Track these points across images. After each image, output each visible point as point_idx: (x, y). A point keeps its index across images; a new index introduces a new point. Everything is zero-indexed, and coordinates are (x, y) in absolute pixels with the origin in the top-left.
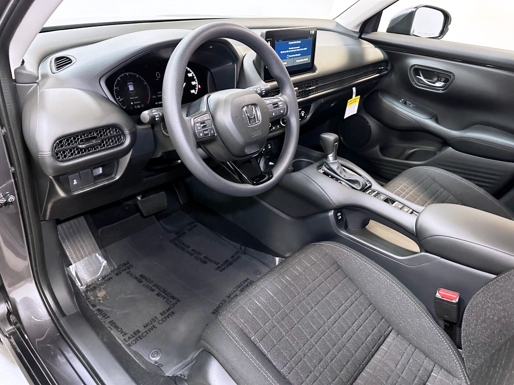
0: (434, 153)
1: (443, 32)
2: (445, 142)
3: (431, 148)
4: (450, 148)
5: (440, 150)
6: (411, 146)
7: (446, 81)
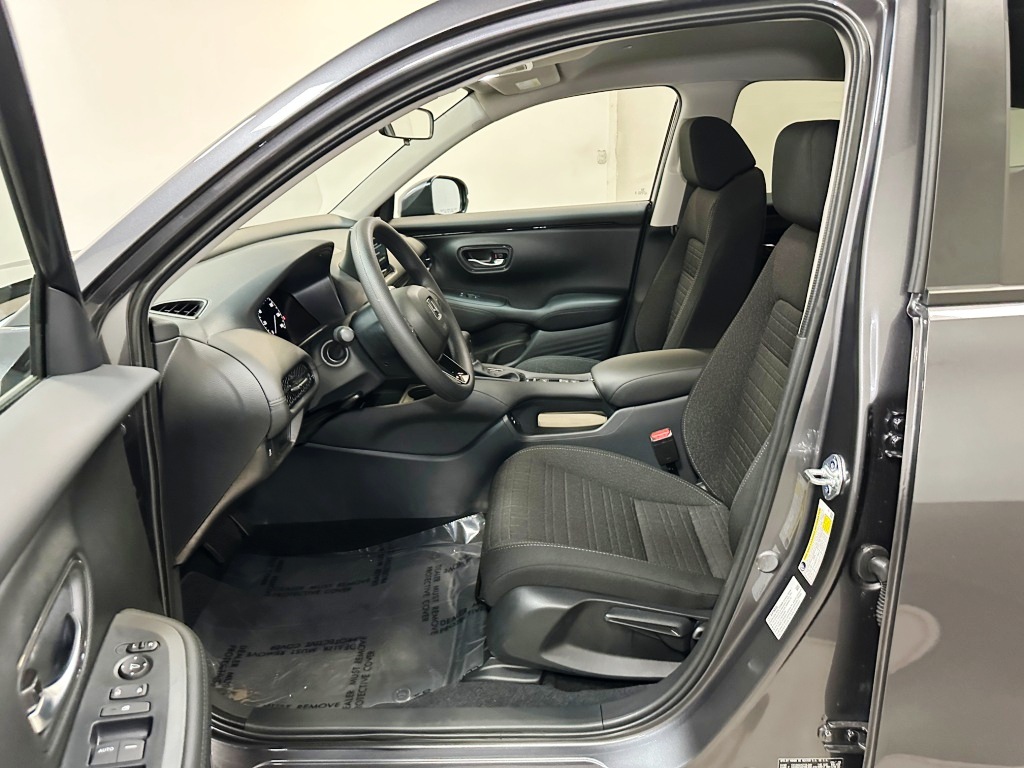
0: (524, 347)
1: (464, 205)
2: (531, 327)
3: (516, 342)
4: (540, 331)
5: (529, 339)
6: (491, 348)
7: (504, 256)
